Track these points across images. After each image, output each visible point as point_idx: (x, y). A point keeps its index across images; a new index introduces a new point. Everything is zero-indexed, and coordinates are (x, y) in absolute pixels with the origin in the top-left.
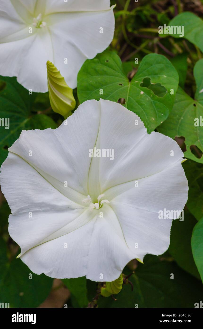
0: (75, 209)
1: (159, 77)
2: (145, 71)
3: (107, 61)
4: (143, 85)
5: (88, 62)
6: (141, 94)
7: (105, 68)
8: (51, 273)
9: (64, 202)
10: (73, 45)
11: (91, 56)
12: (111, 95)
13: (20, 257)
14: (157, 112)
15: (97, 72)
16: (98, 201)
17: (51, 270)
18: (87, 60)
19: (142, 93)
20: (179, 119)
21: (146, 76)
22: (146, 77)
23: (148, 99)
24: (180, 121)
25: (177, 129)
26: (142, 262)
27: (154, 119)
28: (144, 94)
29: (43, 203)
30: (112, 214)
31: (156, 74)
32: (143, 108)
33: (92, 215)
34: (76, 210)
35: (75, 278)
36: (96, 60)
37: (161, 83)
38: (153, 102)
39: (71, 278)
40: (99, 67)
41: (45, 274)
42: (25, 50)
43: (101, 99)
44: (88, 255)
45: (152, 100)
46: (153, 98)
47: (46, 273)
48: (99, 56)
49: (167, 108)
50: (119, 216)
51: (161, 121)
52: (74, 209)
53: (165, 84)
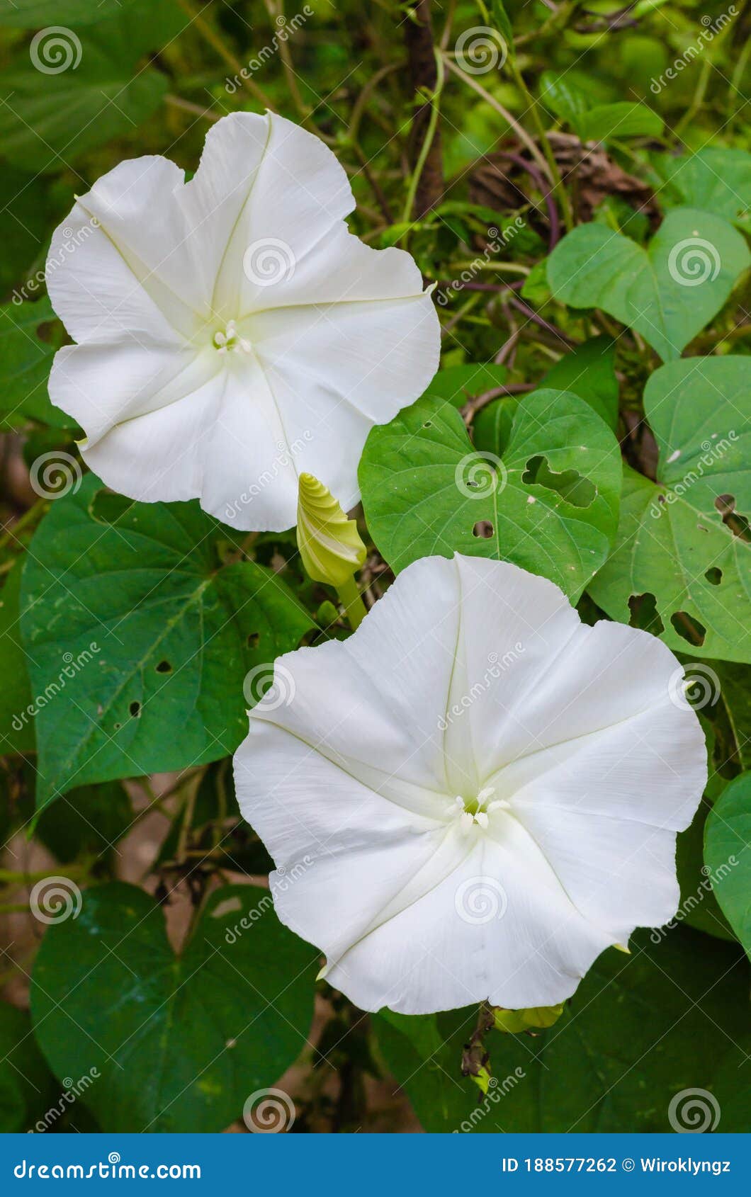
0: (425, 832)
1: (568, 452)
2: (530, 439)
3: (428, 425)
4: (530, 478)
5: (378, 434)
6: (529, 503)
7: (425, 445)
8: (402, 1004)
9: (397, 820)
10: (333, 395)
11: (385, 417)
12: (453, 516)
13: (325, 977)
14: (578, 548)
15: (407, 459)
16: (478, 804)
17: (401, 997)
18: (375, 428)
19: (531, 500)
20: (630, 547)
21: (533, 453)
22: (535, 455)
23: (551, 513)
24: (633, 551)
25: (631, 576)
26: (627, 951)
27: (573, 568)
28: (536, 502)
29: (349, 831)
30: (518, 833)
31: (559, 445)
32: (540, 543)
33: (467, 842)
34: (427, 836)
35: (463, 1006)
36: (398, 424)
37: (576, 468)
38: (563, 520)
39: (454, 1008)
40: (409, 443)
41: (389, 1007)
42: (209, 422)
43: (456, 553)
44: (483, 947)
45: (559, 517)
46: (561, 510)
47: (392, 1005)
48: (403, 414)
49: (604, 535)
50: (539, 836)
51: (593, 571)
52: (423, 833)
53: (588, 470)
